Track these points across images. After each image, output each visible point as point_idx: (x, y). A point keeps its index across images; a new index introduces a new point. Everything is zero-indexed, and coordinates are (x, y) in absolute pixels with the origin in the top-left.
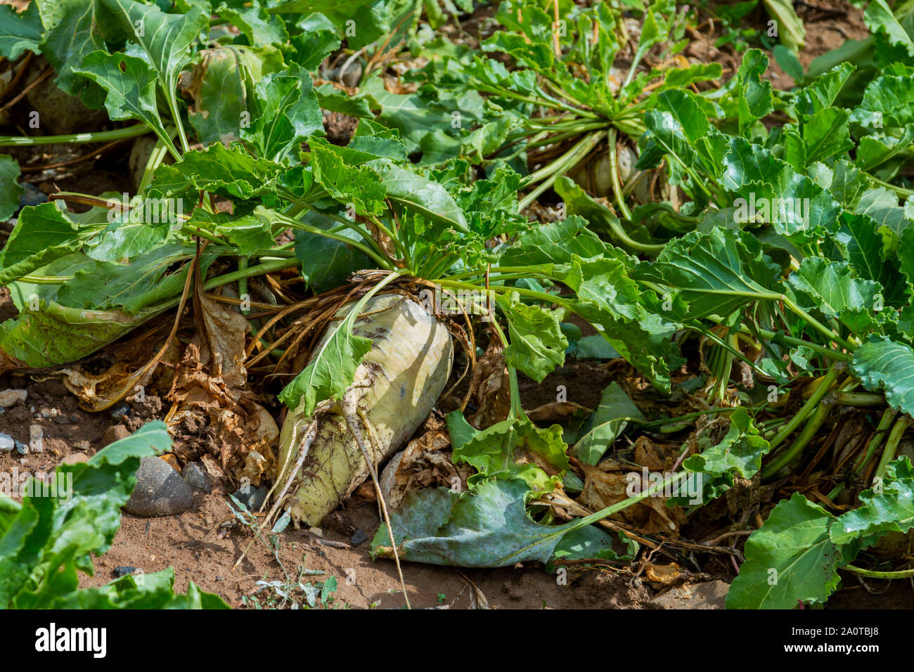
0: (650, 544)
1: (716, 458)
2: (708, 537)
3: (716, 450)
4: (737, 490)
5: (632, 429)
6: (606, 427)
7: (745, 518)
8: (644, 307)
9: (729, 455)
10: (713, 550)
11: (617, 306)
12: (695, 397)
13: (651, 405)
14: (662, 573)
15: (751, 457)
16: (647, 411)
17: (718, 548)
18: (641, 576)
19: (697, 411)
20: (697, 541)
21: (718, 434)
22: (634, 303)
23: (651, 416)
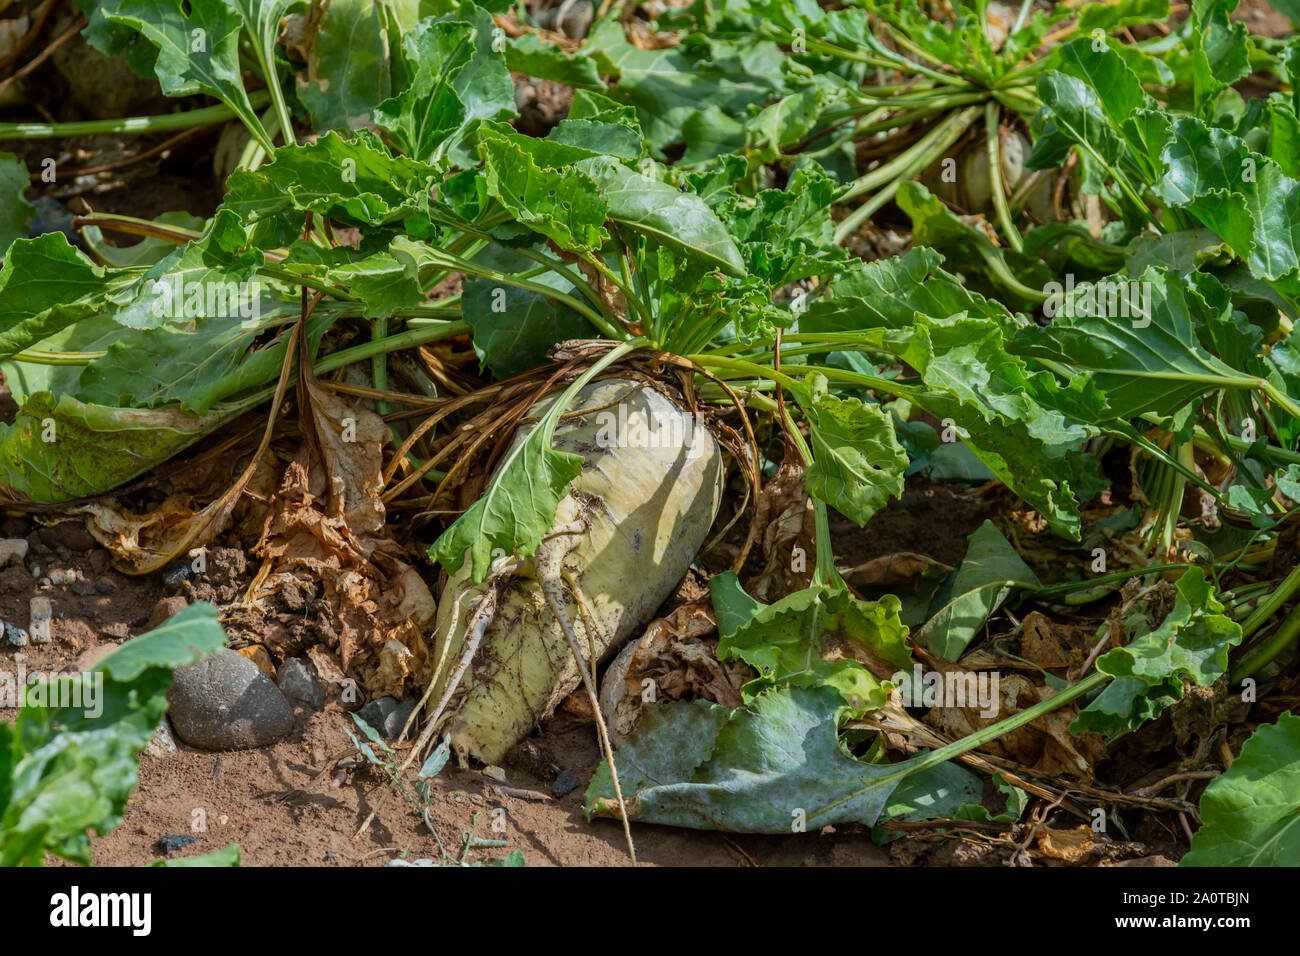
0: (1045, 792)
1: (1152, 653)
2: (1143, 781)
3: (1151, 640)
4: (1188, 704)
5: (1017, 599)
6: (974, 596)
7: (1202, 749)
8: (1036, 398)
9: (1173, 647)
10: (1150, 804)
11: (990, 397)
12: (1123, 543)
13: (1052, 556)
14: (1064, 844)
15: (1211, 650)
16: (1046, 566)
17: (1159, 801)
18: (1028, 849)
19: (1126, 566)
20: (1124, 788)
21: (1158, 611)
22: (1017, 392)
23: (1051, 576)
